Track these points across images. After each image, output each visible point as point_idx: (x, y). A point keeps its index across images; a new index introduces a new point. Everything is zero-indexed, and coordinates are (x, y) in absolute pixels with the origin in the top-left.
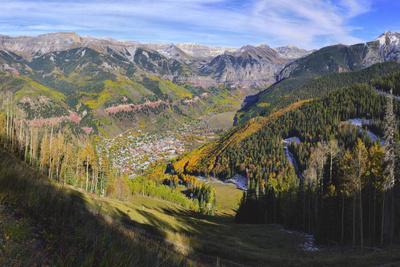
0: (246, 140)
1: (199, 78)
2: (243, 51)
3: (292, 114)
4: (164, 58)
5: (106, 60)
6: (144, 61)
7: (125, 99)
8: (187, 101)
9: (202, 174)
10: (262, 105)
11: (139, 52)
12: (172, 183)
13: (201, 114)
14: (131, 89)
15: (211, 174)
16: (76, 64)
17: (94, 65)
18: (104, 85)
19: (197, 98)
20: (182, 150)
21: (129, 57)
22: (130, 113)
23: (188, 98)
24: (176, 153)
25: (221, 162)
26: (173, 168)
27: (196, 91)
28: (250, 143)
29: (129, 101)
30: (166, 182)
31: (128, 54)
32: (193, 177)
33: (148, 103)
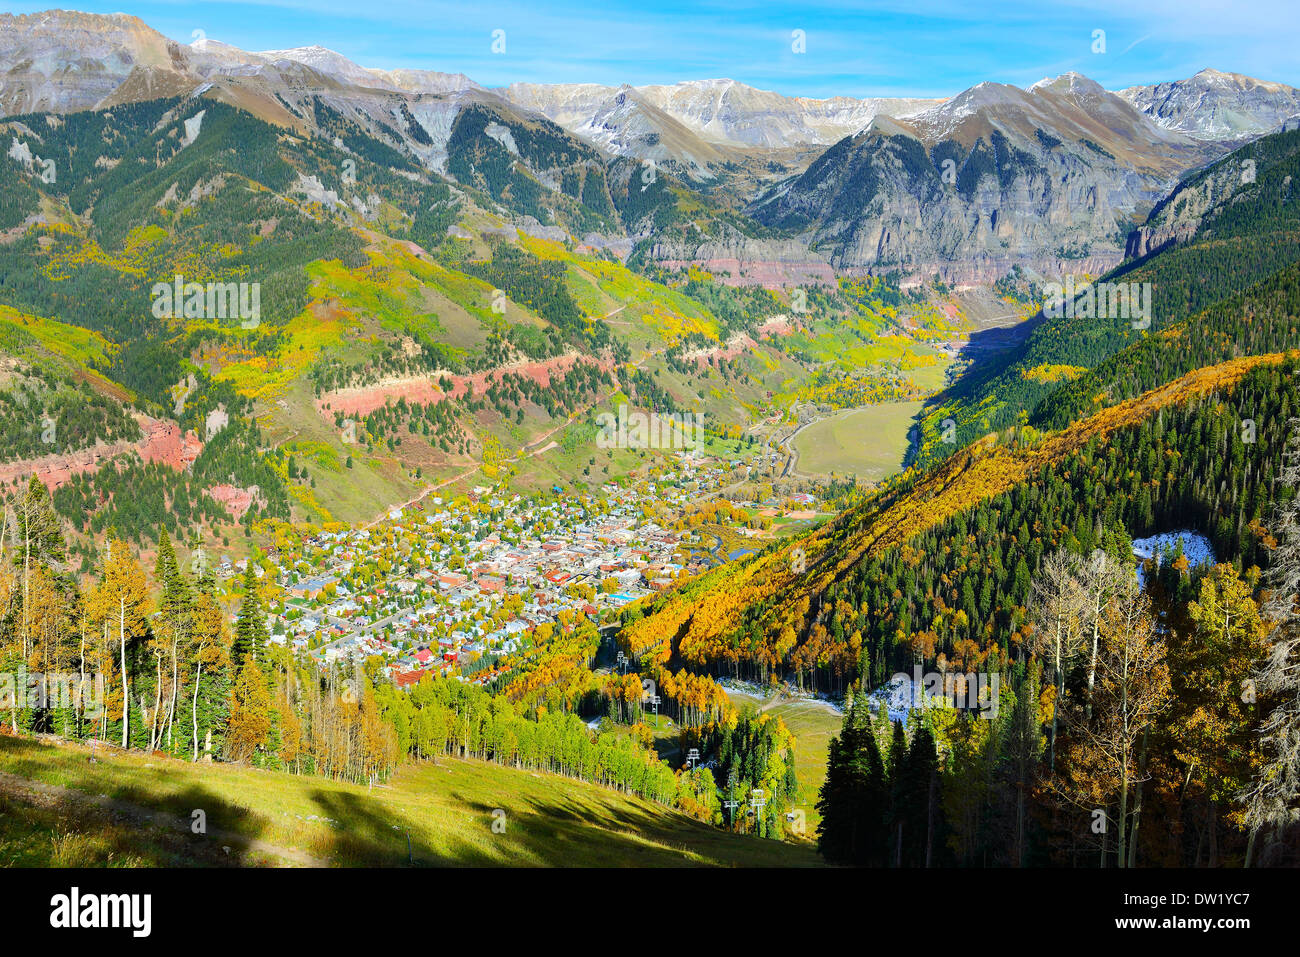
0: (944, 533)
1: (753, 246)
2: (964, 112)
3: (1180, 421)
4: (586, 151)
5: (311, 167)
6: (497, 170)
7: (411, 349)
8: (694, 354)
9: (748, 671)
10: (1046, 374)
11: (471, 124)
12: (615, 709)
13: (761, 412)
14: (438, 302)
15: (785, 670)
16: (156, 182)
17: (253, 187)
18: (306, 283)
19: (739, 339)
20: (669, 570)
21: (420, 151)
22: (437, 414)
23: (700, 341)
24: (644, 581)
25: (829, 623)
26: (626, 647)
27: (739, 305)
28: (965, 544)
29: (431, 358)
30: (591, 707)
31: (420, 135)
32: (705, 682)
33: (519, 364)
